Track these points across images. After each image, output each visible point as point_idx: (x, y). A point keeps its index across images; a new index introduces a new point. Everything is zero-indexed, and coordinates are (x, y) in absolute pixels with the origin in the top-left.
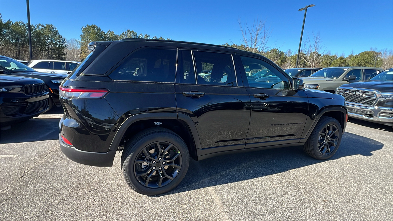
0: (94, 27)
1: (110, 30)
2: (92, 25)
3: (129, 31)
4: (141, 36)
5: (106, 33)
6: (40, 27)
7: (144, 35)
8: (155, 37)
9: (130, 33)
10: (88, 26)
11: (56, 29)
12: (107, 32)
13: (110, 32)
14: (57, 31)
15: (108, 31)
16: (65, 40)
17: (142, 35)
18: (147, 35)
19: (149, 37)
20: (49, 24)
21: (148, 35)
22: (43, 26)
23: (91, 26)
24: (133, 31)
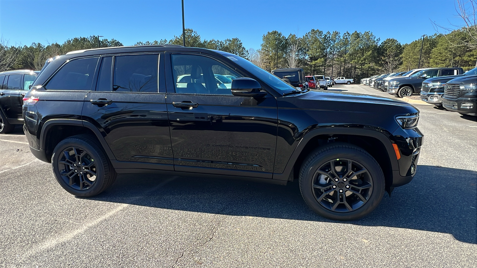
0: (275, 32)
1: (292, 34)
2: (273, 31)
3: (314, 30)
4: (329, 35)
5: (286, 38)
6: (228, 42)
7: (332, 33)
8: (347, 32)
9: (315, 32)
10: (269, 33)
11: (240, 41)
12: (289, 36)
13: (292, 35)
14: (241, 44)
15: (290, 34)
16: (247, 52)
17: (329, 33)
18: (336, 31)
19: (338, 34)
20: (235, 38)
21: (338, 32)
22: (230, 41)
23: (272, 33)
24: (318, 30)
